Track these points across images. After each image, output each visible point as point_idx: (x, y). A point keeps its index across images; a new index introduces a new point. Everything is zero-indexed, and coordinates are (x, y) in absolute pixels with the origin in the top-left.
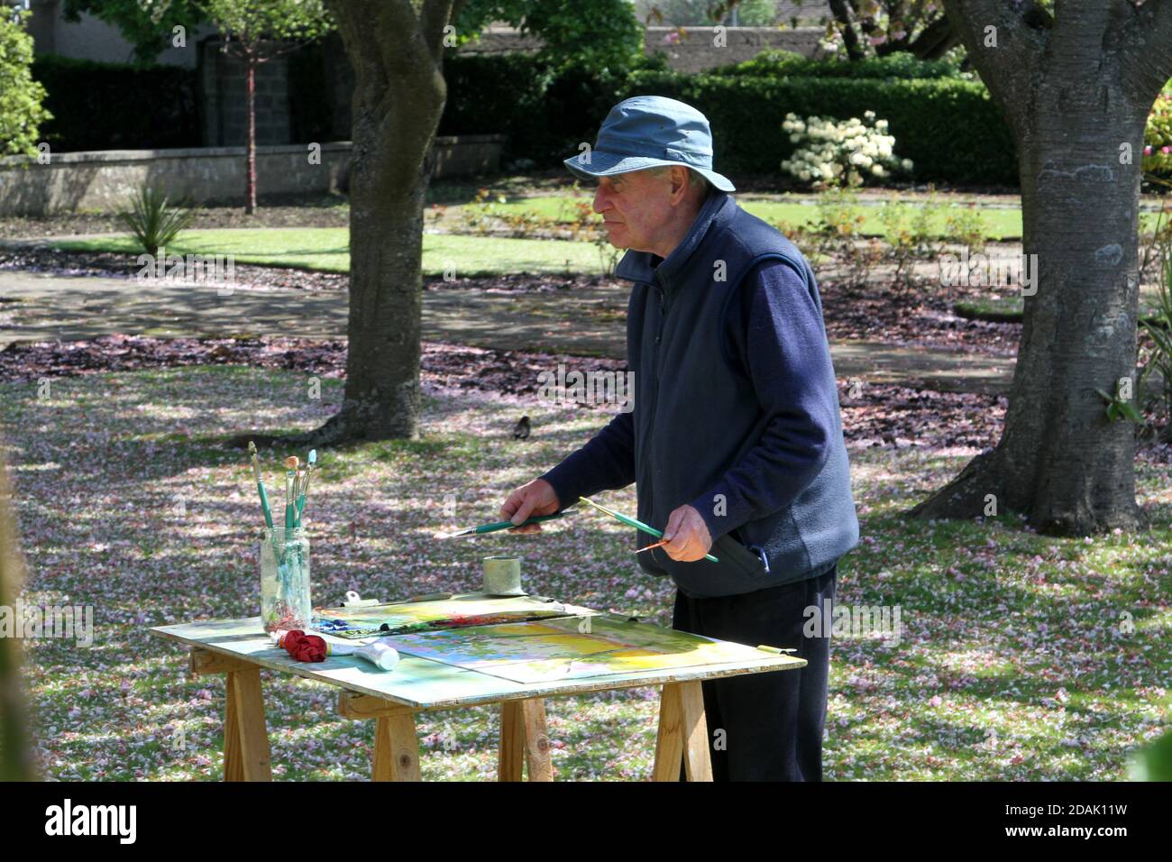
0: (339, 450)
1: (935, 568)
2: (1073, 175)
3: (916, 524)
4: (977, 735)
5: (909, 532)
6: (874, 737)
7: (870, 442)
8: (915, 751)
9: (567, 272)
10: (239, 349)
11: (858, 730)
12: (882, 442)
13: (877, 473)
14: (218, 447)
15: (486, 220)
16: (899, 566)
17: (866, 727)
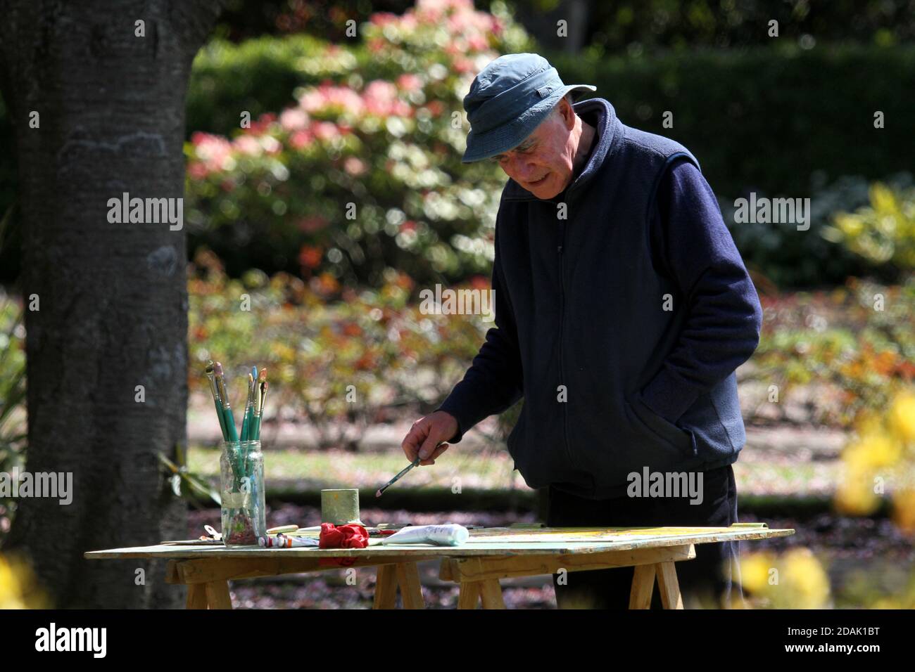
2: (116, 148)
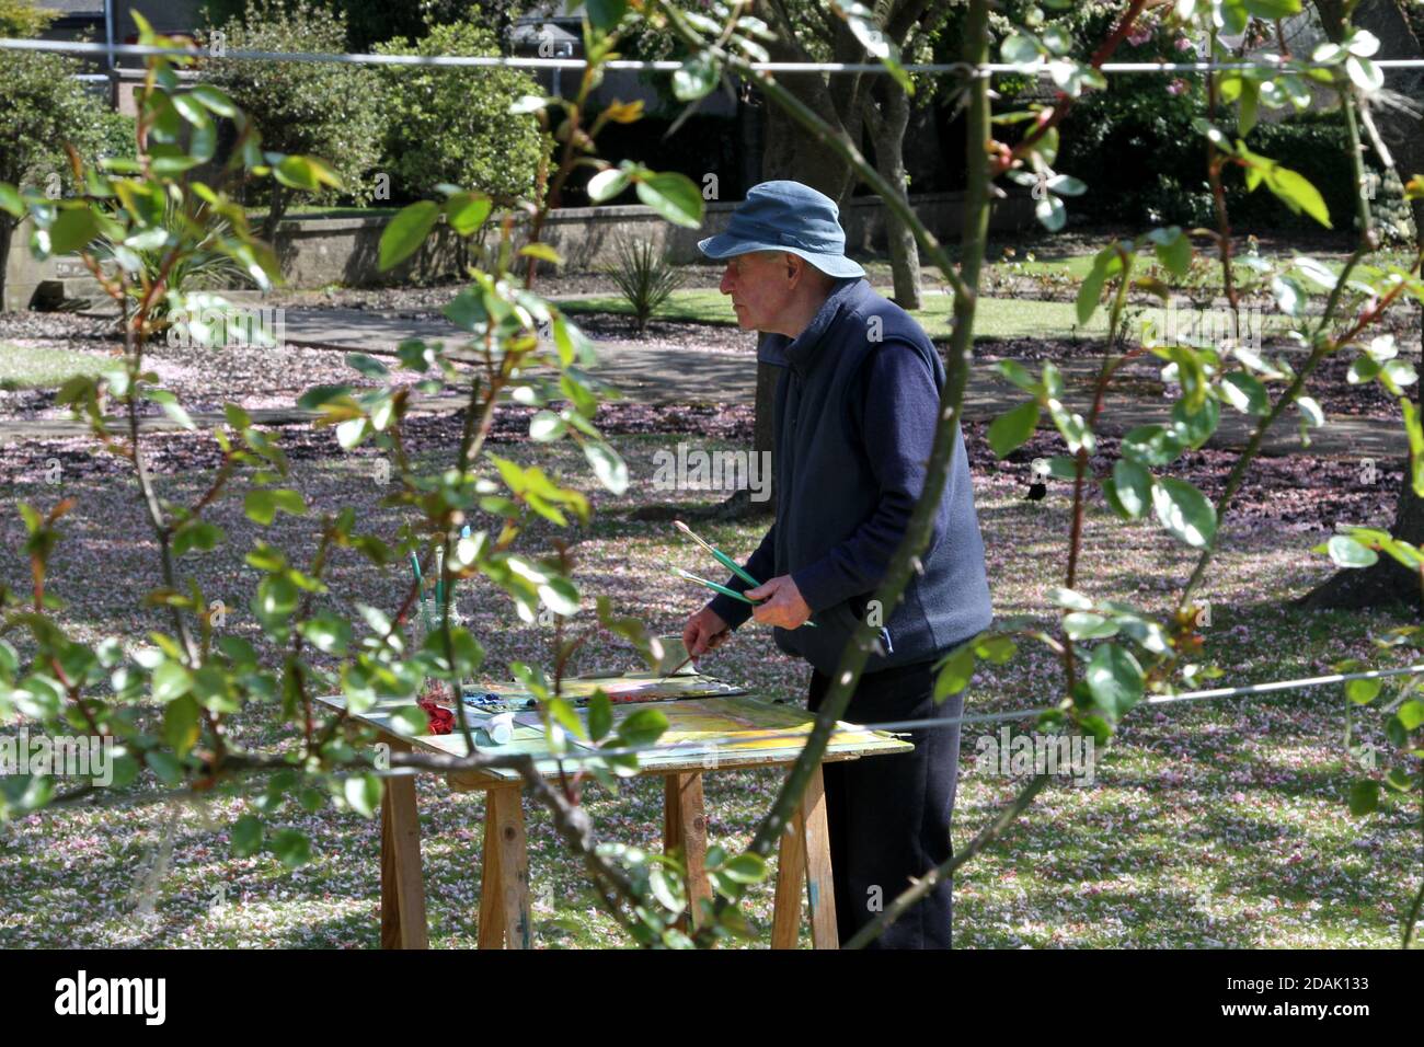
0: (742, 524)
1: (1301, 661)
3: (1300, 614)
4: (1269, 831)
5: (1289, 622)
6: (1161, 832)
7: (1307, 526)
8: (1195, 847)
9: (1074, 338)
10: (690, 417)
11: (1145, 825)
12: (1321, 527)
13: (1298, 560)
14: (622, 519)
15: (1012, 281)
16: (1262, 658)
17: (1155, 822)
